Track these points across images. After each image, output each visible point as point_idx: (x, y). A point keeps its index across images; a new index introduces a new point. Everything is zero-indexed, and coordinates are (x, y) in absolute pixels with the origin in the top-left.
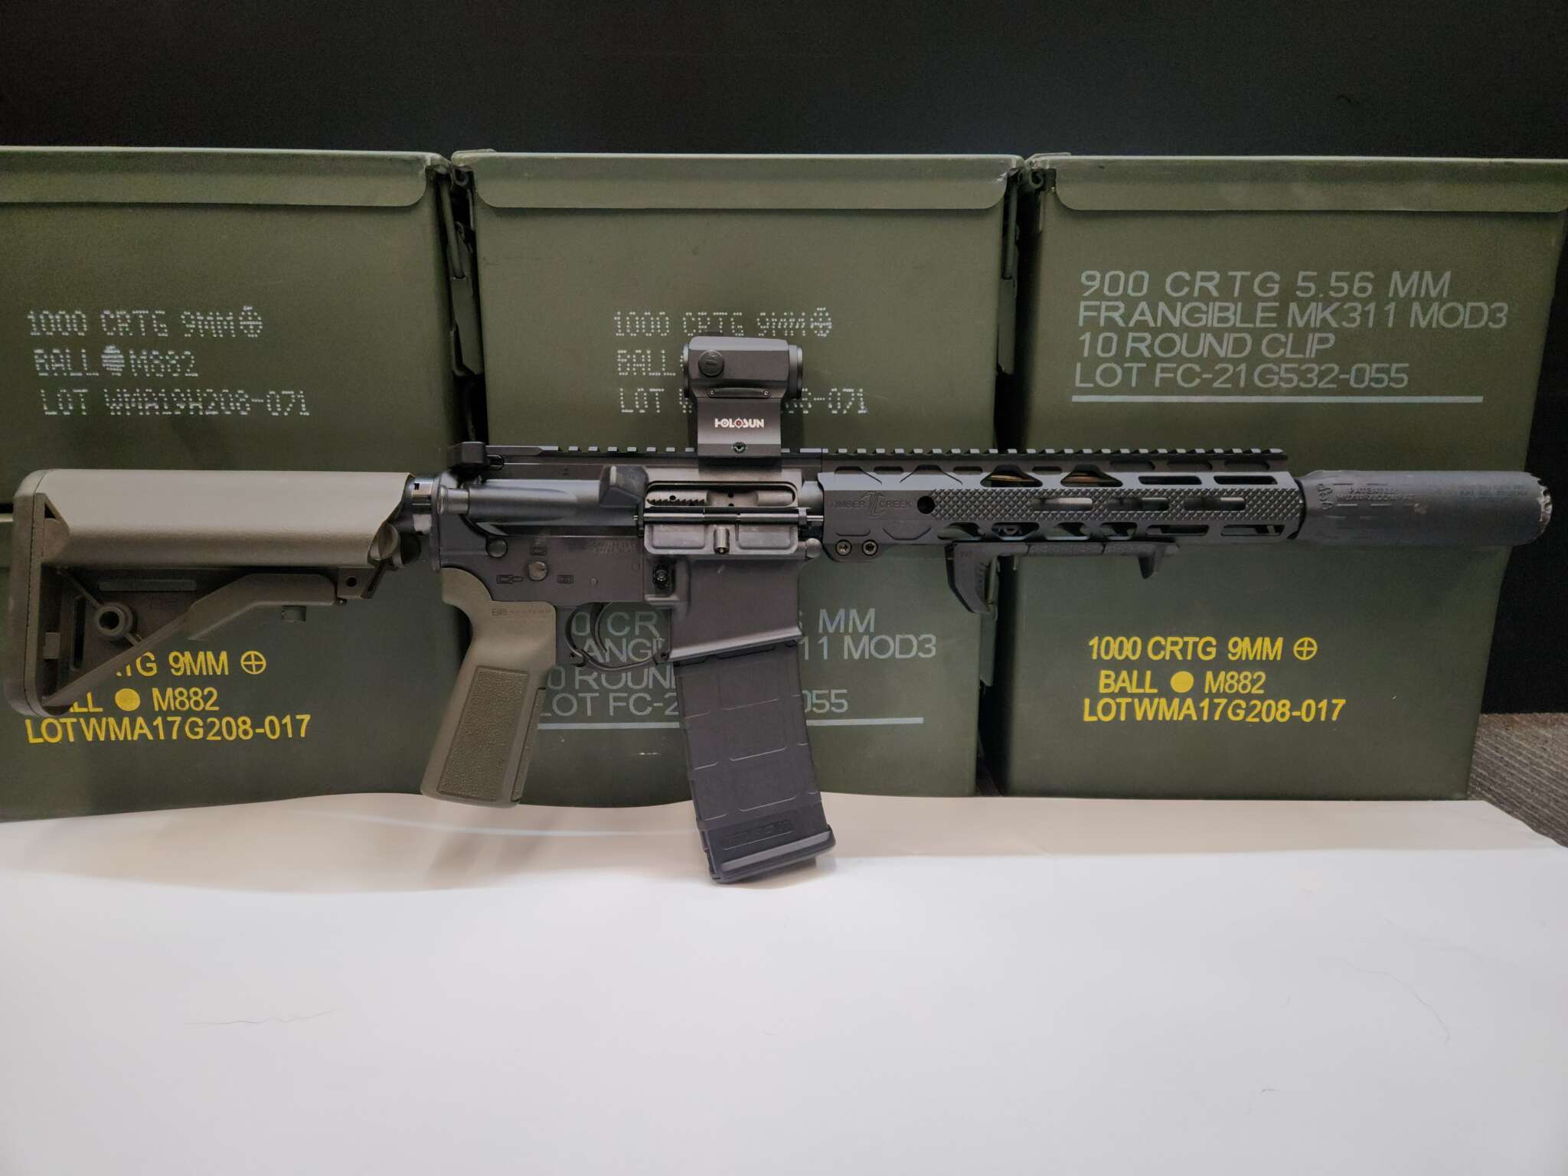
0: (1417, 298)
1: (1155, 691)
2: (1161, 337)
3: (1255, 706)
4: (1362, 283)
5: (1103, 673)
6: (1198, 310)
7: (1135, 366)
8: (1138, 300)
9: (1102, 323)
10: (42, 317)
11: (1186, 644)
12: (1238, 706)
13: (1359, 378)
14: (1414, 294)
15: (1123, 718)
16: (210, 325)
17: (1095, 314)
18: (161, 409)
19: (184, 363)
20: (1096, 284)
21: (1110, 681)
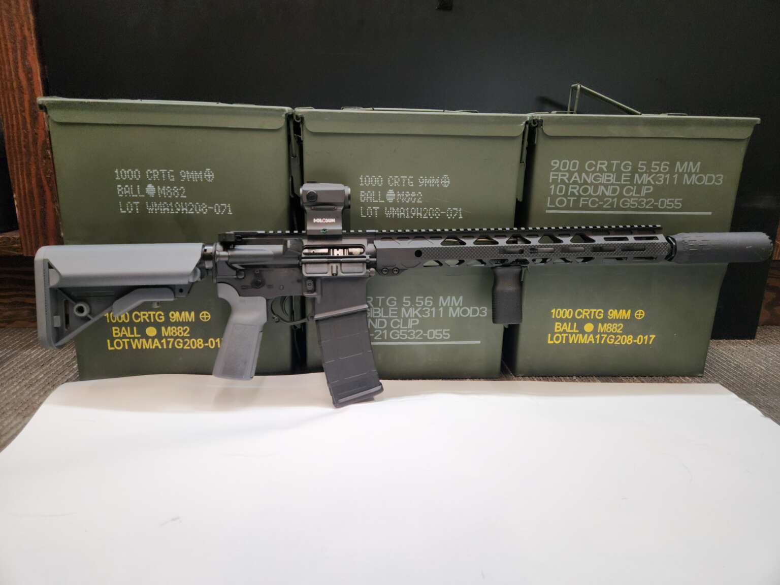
0: (687, 172)
1: (578, 331)
2: (583, 187)
3: (618, 338)
4: (664, 166)
5: (557, 323)
6: (598, 176)
7: (572, 199)
8: (574, 172)
9: (559, 181)
10: (121, 172)
11: (591, 312)
12: (611, 338)
13: (662, 205)
14: (685, 171)
15: (564, 342)
16: (192, 176)
17: (556, 177)
18: (170, 211)
19: (181, 192)
20: (557, 165)
21: (560, 327)
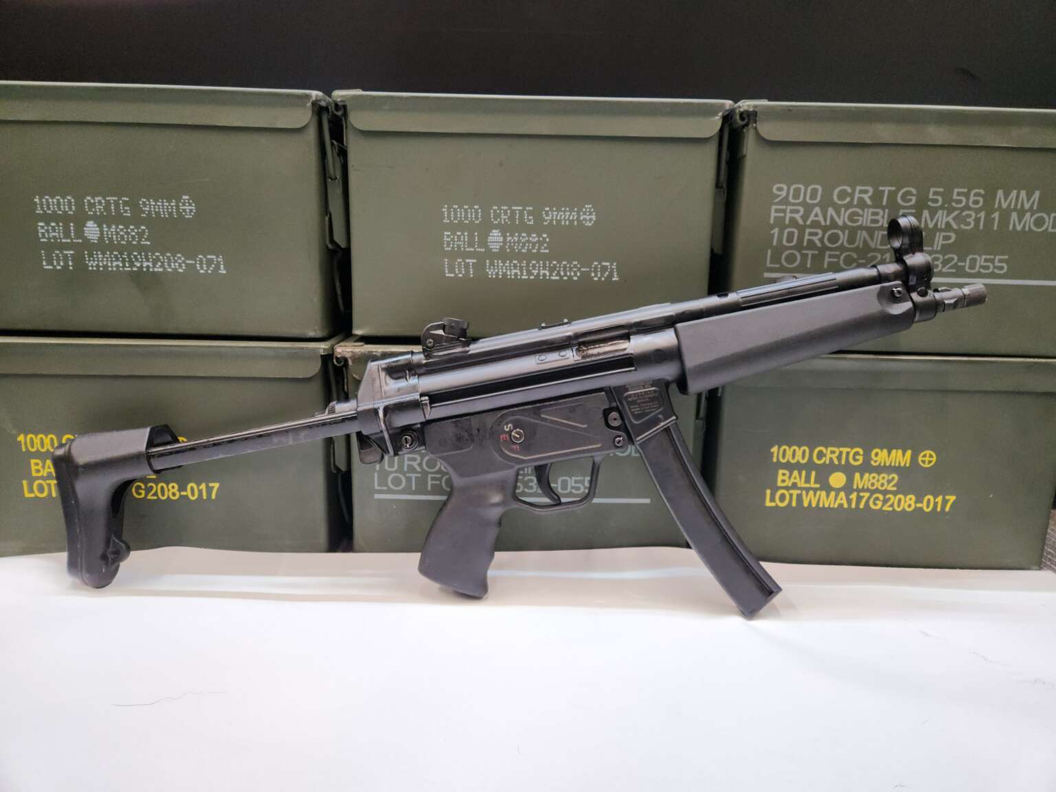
0: (1015, 209)
1: (818, 486)
2: (829, 233)
3: (889, 499)
4: (976, 196)
5: (781, 472)
6: (857, 214)
7: (810, 253)
8: (814, 206)
9: (787, 221)
10: (44, 200)
11: (841, 453)
12: (877, 499)
13: (972, 267)
14: (1012, 207)
15: (794, 504)
16: (159, 208)
17: (782, 215)
18: (124, 266)
19: (141, 235)
20: (784, 193)
21: (786, 478)
